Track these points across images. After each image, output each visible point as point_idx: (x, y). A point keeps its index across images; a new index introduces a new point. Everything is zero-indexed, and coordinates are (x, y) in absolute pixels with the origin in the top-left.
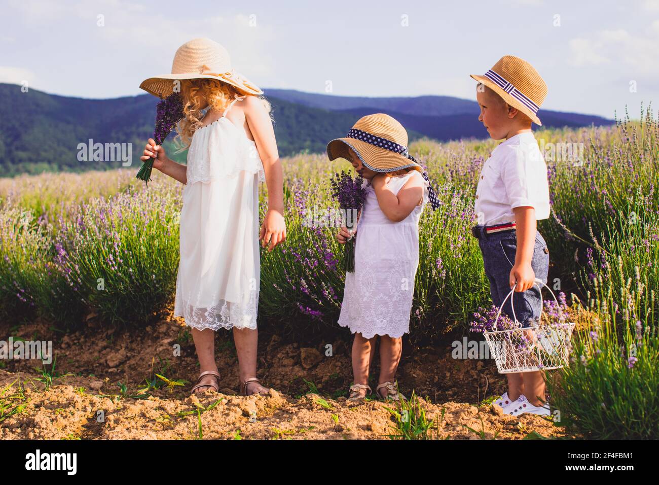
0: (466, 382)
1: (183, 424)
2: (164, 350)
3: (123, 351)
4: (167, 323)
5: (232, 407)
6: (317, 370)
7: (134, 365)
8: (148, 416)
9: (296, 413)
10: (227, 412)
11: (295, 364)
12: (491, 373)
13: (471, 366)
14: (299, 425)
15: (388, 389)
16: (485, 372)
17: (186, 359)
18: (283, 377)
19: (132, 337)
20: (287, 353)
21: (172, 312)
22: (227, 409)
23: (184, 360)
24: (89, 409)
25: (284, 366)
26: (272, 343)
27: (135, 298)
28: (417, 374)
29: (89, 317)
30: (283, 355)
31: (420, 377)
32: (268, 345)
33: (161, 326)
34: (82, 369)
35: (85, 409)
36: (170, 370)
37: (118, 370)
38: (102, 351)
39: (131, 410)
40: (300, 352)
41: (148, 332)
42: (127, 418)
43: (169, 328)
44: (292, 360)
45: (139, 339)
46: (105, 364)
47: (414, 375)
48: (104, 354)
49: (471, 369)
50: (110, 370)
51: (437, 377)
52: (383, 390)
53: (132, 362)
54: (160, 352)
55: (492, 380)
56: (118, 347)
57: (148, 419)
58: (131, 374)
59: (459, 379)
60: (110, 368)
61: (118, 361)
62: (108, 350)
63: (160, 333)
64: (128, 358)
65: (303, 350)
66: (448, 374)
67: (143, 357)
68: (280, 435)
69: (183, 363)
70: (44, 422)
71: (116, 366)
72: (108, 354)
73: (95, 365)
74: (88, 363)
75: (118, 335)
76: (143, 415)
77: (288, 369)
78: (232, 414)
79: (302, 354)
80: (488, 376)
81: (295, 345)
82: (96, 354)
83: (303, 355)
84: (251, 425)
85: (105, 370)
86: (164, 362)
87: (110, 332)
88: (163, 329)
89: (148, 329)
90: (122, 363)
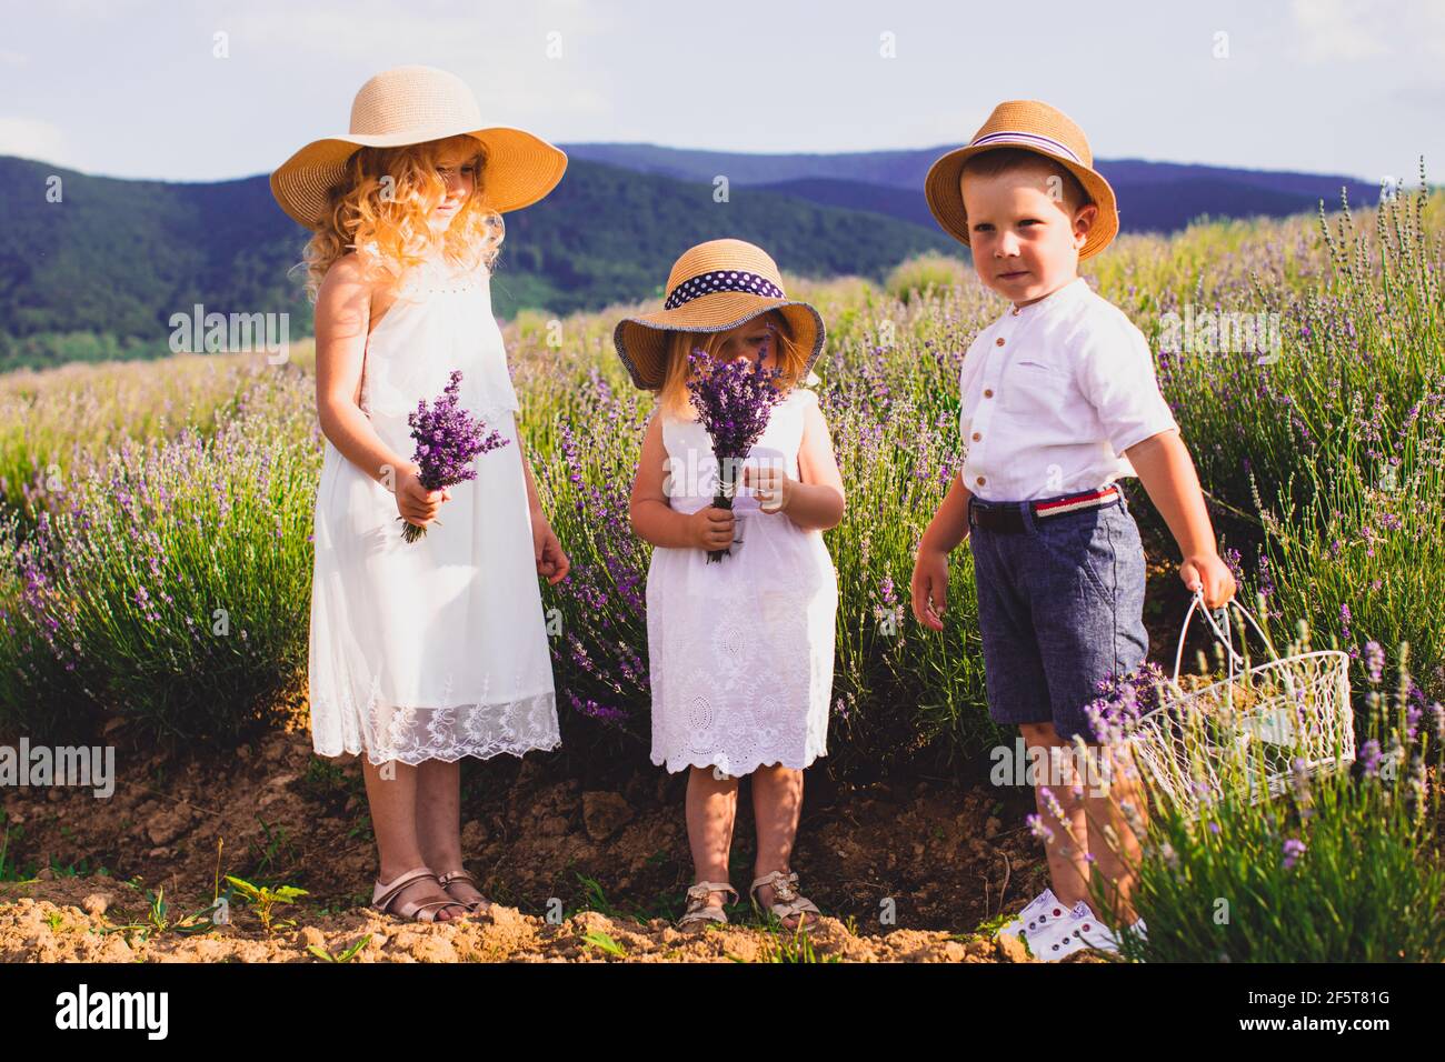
0: (961, 867)
2: (275, 802)
3: (183, 807)
4: (286, 737)
5: (397, 955)
6: (621, 843)
7: (207, 838)
11: (572, 830)
12: (1017, 846)
13: (972, 829)
15: (775, 891)
16: (1005, 844)
17: (326, 821)
18: (543, 861)
19: (207, 772)
20: (554, 803)
21: (297, 711)
23: (321, 825)
25: (547, 835)
26: (521, 781)
27: (207, 684)
28: (848, 849)
29: (109, 727)
30: (544, 810)
31: (854, 856)
32: (510, 786)
33: (271, 746)
34: (92, 850)
36: (287, 849)
37: (172, 851)
38: (138, 805)
40: (583, 802)
41: (241, 758)
43: (288, 750)
44: (564, 821)
45: (222, 775)
46: (143, 837)
47: (841, 853)
48: (141, 815)
49: (973, 835)
50: (154, 853)
51: (893, 857)
52: (765, 891)
53: (205, 831)
54: (266, 808)
55: (1018, 863)
56: (175, 797)
58: (201, 861)
59: (945, 859)
60: (154, 846)
61: (171, 831)
62: (151, 803)
63: (268, 762)
64: (197, 823)
65: (587, 797)
66: (919, 850)
67: (228, 820)
69: (320, 831)
71: (169, 843)
72: (150, 813)
73: (120, 841)
74: (106, 836)
75: (174, 768)
77: (555, 843)
79: (585, 806)
80: (1011, 853)
81: (573, 784)
82: (124, 814)
83: (588, 810)
85: (142, 853)
86: (273, 830)
87: (157, 760)
88: (275, 751)
89: (242, 752)
90: (181, 834)
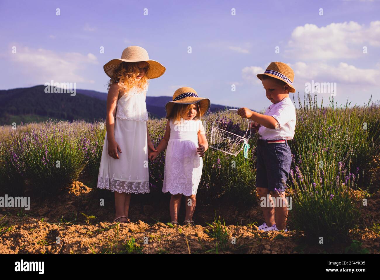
0: (231, 220)
1: (101, 235)
5: (124, 227)
6: (152, 216)
7: (53, 214)
8: (80, 232)
9: (159, 229)
10: (121, 229)
14: (161, 234)
16: (240, 216)
22: (121, 228)
24: (47, 229)
35: (45, 229)
39: (71, 229)
41: (59, 198)
42: (69, 233)
56: (43, 206)
57: (80, 234)
59: (227, 219)
68: (154, 238)
70: (26, 234)
76: (77, 232)
78: (124, 230)
83: (145, 209)
84: (136, 235)
